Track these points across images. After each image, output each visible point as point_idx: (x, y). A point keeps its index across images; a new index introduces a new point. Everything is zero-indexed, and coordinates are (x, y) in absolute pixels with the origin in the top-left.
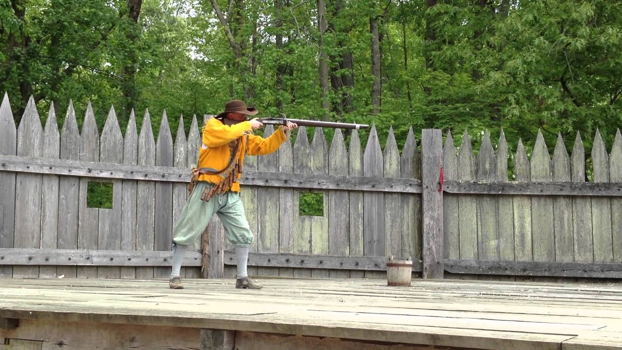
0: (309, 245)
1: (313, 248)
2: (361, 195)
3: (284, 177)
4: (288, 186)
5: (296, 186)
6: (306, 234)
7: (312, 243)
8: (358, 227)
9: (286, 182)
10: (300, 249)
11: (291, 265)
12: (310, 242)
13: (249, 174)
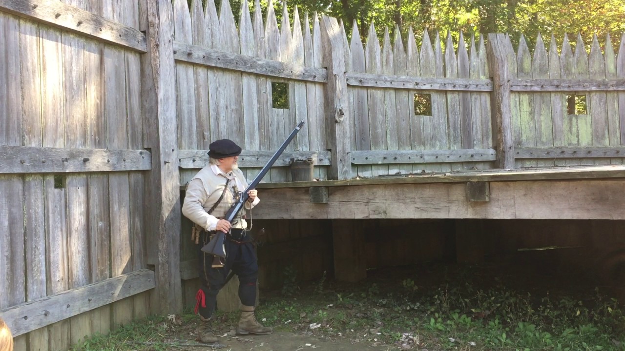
0: (577, 139)
1: (580, 142)
2: (616, 94)
3: (556, 83)
4: (559, 90)
5: (566, 89)
6: (574, 130)
7: (580, 137)
8: (615, 122)
9: (557, 86)
10: (569, 142)
11: (566, 156)
12: (578, 136)
13: (528, 82)
